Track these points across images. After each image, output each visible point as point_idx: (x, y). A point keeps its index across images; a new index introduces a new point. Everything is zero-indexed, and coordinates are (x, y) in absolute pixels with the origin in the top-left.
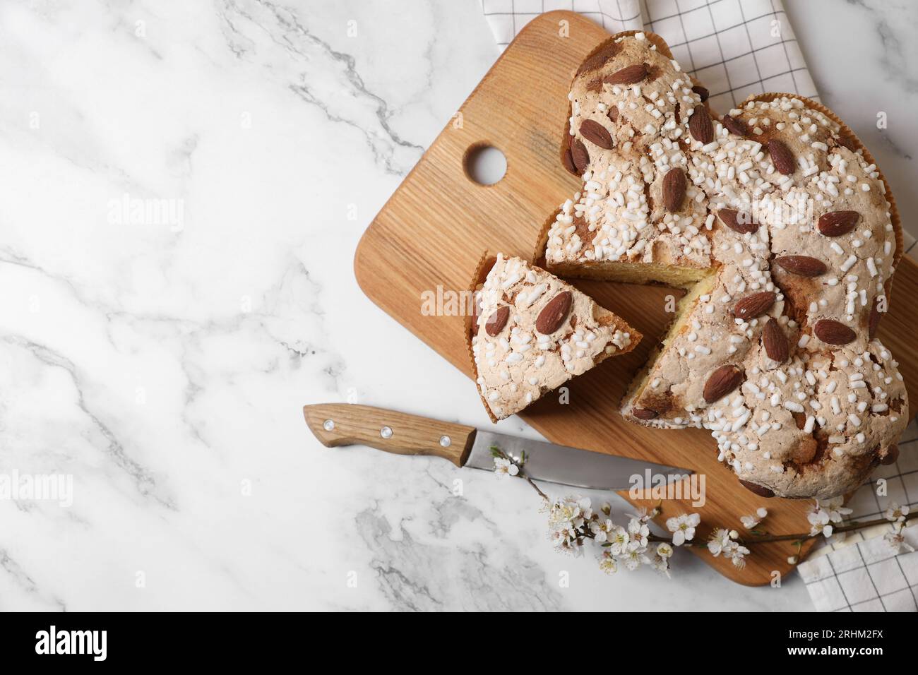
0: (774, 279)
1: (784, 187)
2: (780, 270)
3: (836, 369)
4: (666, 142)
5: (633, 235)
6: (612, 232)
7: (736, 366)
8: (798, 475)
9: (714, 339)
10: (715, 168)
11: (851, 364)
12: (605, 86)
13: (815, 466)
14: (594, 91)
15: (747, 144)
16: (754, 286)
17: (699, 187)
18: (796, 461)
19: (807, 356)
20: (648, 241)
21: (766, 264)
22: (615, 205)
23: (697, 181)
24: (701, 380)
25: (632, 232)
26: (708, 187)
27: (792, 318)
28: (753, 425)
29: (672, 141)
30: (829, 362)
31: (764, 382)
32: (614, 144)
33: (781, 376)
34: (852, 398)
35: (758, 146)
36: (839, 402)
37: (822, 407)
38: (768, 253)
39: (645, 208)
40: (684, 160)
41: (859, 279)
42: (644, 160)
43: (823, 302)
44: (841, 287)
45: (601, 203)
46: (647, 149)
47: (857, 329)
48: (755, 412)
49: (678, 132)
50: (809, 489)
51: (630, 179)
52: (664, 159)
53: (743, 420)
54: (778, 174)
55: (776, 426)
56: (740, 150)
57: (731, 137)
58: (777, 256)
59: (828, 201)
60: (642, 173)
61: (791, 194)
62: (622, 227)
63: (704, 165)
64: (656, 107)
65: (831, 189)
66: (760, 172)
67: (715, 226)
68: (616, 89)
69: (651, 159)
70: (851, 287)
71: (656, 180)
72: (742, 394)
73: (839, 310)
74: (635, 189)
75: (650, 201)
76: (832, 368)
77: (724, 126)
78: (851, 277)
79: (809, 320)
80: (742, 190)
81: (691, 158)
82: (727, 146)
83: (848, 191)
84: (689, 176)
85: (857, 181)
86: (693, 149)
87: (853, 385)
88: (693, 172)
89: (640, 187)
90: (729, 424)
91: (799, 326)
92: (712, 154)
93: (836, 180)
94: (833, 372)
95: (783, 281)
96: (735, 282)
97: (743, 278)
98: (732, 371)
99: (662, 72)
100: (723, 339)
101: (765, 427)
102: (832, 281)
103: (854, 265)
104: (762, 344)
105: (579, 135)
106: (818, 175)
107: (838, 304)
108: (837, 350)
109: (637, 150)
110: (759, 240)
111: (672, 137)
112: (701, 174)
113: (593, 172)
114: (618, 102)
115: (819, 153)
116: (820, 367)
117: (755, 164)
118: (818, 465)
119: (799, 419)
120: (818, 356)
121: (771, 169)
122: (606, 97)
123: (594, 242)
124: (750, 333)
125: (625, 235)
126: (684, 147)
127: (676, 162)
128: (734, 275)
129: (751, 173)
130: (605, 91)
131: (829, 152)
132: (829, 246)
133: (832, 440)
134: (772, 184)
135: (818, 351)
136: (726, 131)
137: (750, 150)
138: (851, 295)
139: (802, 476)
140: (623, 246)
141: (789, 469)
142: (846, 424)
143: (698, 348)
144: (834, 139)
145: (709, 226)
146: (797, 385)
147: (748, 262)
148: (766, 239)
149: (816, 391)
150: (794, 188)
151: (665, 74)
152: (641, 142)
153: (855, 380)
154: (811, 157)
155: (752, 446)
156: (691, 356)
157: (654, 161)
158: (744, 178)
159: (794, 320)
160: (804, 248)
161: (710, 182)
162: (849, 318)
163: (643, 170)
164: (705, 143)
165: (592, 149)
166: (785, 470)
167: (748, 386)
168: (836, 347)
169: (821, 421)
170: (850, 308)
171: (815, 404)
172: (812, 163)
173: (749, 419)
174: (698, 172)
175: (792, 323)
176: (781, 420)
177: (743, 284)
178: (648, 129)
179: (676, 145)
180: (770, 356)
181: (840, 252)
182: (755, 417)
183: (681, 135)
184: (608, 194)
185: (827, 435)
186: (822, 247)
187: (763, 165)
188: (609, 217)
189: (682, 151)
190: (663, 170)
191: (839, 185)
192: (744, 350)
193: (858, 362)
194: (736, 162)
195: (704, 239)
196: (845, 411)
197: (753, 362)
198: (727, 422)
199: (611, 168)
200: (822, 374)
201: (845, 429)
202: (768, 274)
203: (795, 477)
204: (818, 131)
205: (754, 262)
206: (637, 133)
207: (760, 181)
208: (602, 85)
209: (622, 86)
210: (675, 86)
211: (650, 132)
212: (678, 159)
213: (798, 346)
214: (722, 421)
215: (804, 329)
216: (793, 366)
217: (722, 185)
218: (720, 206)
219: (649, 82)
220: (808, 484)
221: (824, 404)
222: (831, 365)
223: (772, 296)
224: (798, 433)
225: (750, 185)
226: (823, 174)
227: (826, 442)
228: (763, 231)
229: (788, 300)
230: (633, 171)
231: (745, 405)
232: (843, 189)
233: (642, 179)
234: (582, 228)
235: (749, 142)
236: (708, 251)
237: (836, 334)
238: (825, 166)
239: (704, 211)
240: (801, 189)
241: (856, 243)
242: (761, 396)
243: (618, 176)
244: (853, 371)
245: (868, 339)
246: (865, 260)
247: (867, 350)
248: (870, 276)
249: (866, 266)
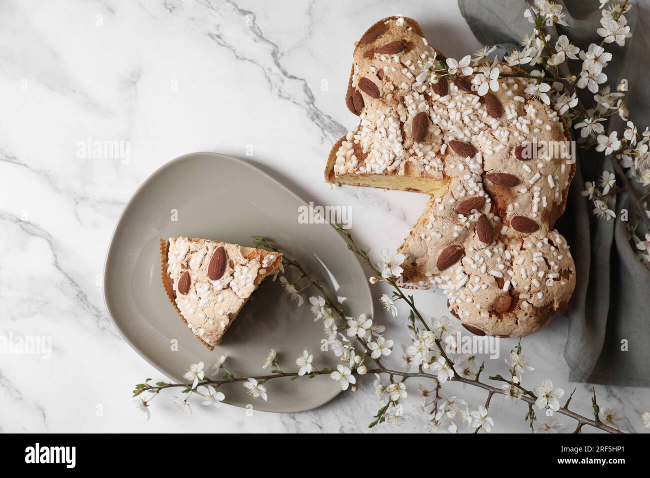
0: (485, 188)
1: (494, 127)
2: (489, 183)
3: (525, 249)
4: (416, 94)
5: (392, 157)
6: (378, 155)
7: (459, 246)
8: (499, 320)
9: (444, 228)
10: (448, 113)
11: (535, 246)
12: (376, 55)
13: (510, 314)
14: (368, 58)
15: (470, 97)
16: (471, 193)
17: (437, 125)
18: (498, 311)
19: (506, 241)
20: (402, 161)
21: (479, 178)
22: (380, 136)
23: (435, 121)
24: (435, 255)
25: (391, 155)
26: (443, 125)
27: (497, 214)
28: (469, 285)
29: (420, 94)
30: (521, 245)
31: (477, 257)
32: (381, 95)
33: (488, 253)
34: (534, 268)
35: (477, 99)
36: (526, 272)
37: (515, 274)
38: (481, 171)
39: (400, 139)
40: (427, 107)
41: (542, 189)
42: (400, 106)
43: (516, 204)
44: (529, 194)
45: (371, 134)
46: (403, 99)
47: (539, 222)
48: (471, 277)
49: (424, 88)
50: (507, 329)
51: (390, 119)
52: (414, 106)
53: (463, 282)
54: (490, 117)
55: (484, 287)
56: (465, 101)
57: (459, 92)
58: (487, 173)
59: (522, 137)
60: (398, 115)
61: (498, 131)
62: (384, 151)
63: (441, 111)
64: (409, 70)
65: (525, 129)
66: (478, 116)
67: (447, 152)
68: (383, 58)
69: (405, 106)
70: (536, 195)
71: (408, 120)
72: (462, 265)
73: (527, 209)
74: (393, 126)
75: (403, 135)
76: (522, 249)
77: (456, 84)
78: (536, 188)
79: (508, 216)
80: (466, 128)
81: (432, 106)
82: (457, 98)
83: (536, 130)
84: (430, 118)
85: (543, 123)
86: (433, 99)
87: (535, 260)
88: (433, 115)
89: (397, 125)
90: (454, 285)
91: (502, 220)
92: (447, 103)
93: (528, 122)
94: (523, 251)
95: (491, 190)
96: (459, 190)
97: (464, 187)
98: (455, 249)
99: (415, 46)
100: (450, 228)
101: (477, 287)
102: (523, 190)
103: (538, 180)
104: (476, 231)
105: (358, 88)
106: (517, 119)
107: (526, 206)
108: (526, 237)
109: (396, 100)
110: (475, 162)
111: (420, 91)
112: (439, 117)
113: (366, 114)
114: (384, 66)
115: (519, 104)
116: (515, 248)
117: (474, 110)
118: (512, 313)
119: (499, 282)
120: (513, 241)
121: (485, 114)
122: (376, 62)
123: (366, 161)
124: (468, 224)
125: (386, 157)
126: (427, 97)
127: (422, 108)
128: (458, 185)
129: (472, 117)
130: (376, 58)
131: (526, 103)
132: (522, 167)
133: (521, 297)
134: (486, 124)
135: (513, 237)
136: (456, 88)
137: (472, 101)
138: (536, 200)
139: (502, 321)
140: (385, 165)
141: (493, 316)
142: (530, 286)
143: (433, 234)
145: (443, 152)
146: (499, 259)
147: (467, 177)
148: (480, 161)
149: (512, 264)
150: (500, 127)
151: (417, 48)
152: (398, 95)
153: (537, 257)
154: (512, 106)
155: (469, 300)
156: (429, 239)
157: (407, 107)
158: (467, 120)
159: (498, 216)
160: (505, 168)
161: (444, 122)
162: (535, 215)
163: (400, 113)
164: (441, 96)
165: (366, 98)
166: (490, 316)
167: (466, 259)
168: (526, 235)
169: (514, 284)
170: (535, 209)
171: (510, 273)
172: (513, 111)
173: (467, 282)
174: (437, 115)
175: (496, 218)
176: (487, 283)
177: (464, 191)
178: (404, 86)
179: (422, 96)
180: (481, 240)
181: (529, 171)
182: (470, 281)
183: (426, 90)
184: (376, 129)
185: (518, 294)
186: (517, 167)
187: (480, 111)
188: (376, 145)
189: (426, 101)
190: (413, 113)
191: (530, 127)
192: (464, 236)
193: (539, 245)
194: (462, 109)
195: (439, 160)
196: (530, 277)
197: (470, 244)
198: (453, 284)
199: (378, 111)
200: (515, 253)
201: (530, 289)
202: (480, 185)
203: (497, 321)
204: (518, 88)
205: (471, 176)
206: (396, 88)
207: (478, 122)
208: (374, 55)
209: (387, 55)
210: (423, 56)
211: (404, 88)
212: (424, 106)
213: (500, 234)
214: (450, 283)
215: (505, 222)
216: (497, 247)
217: (453, 124)
218: (451, 138)
219: (406, 53)
220: (506, 326)
221: (516, 272)
222: (522, 246)
223: (484, 199)
224: (499, 291)
225: (471, 124)
226: (520, 118)
227: (518, 299)
228: (478, 156)
229: (494, 202)
230: (392, 113)
231: (464, 272)
232: (533, 129)
233: (399, 119)
234: (358, 151)
235: (471, 95)
236: (441, 169)
237: (526, 225)
238: (522, 112)
239: (440, 141)
240: (505, 128)
241: (540, 166)
242: (474, 266)
243: (383, 117)
244: (536, 251)
245: (548, 229)
246: (546, 177)
247: (546, 237)
248: (550, 188)
249: (547, 181)
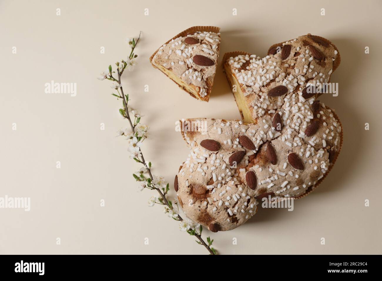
0: (260, 147)
1: (300, 136)
2: (265, 147)
3: (237, 187)
4: (296, 80)
8: (189, 193)
9: (226, 134)
10: (295, 105)
11: (242, 192)
12: (307, 47)
14: (303, 43)
15: (310, 113)
16: (254, 139)
17: (284, 101)
18: (194, 190)
19: (236, 175)
20: (253, 91)
21: (265, 140)
22: (261, 71)
23: (286, 99)
24: (208, 137)
26: (285, 105)
27: (249, 162)
28: (200, 165)
31: (218, 161)
32: (285, 60)
33: (224, 166)
34: (228, 198)
35: (312, 118)
36: (224, 194)
37: (220, 188)
38: (270, 140)
39: (265, 84)
40: (292, 91)
41: (277, 180)
42: (284, 74)
43: (260, 169)
44: (270, 174)
45: (259, 66)
46: (289, 74)
47: (258, 188)
48: (205, 164)
51: (273, 73)
52: (288, 82)
53: (200, 161)
54: (304, 130)
55: (203, 174)
56: (306, 111)
57: (311, 106)
58: (271, 143)
59: (302, 154)
60: (278, 76)
61: (299, 139)
63: (294, 99)
64: (308, 69)
65: (308, 154)
66: (302, 123)
67: (271, 115)
68: (308, 51)
69: (285, 77)
70: (272, 179)
71: (278, 83)
72: (210, 156)
73: (261, 178)
74: (271, 76)
75: (268, 84)
77: (314, 102)
78: (276, 177)
79: (251, 168)
80: (291, 119)
81: (294, 93)
82: (306, 106)
83: (310, 161)
84: (286, 95)
85: (316, 164)
86: (298, 92)
87: (234, 196)
88: (288, 96)
89: (272, 78)
90: (196, 157)
91: (247, 166)
92: (300, 101)
93: (313, 154)
94: (235, 187)
95: (262, 151)
96: (252, 131)
99: (325, 67)
100: (227, 137)
101: (201, 170)
102: (271, 169)
103: (281, 176)
104: (233, 153)
106: (311, 147)
109: (287, 70)
110: (274, 133)
111: (299, 82)
112: (289, 100)
113: (270, 58)
114: (303, 54)
115: (321, 144)
116: (235, 181)
117: (304, 119)
118: (196, 198)
119: (210, 181)
121: (305, 127)
122: (303, 49)
123: (243, 71)
124: (235, 146)
125: (250, 80)
126: (297, 88)
128: (255, 130)
129: (299, 120)
130: (305, 47)
131: (324, 148)
132: (284, 162)
133: (208, 199)
134: (299, 130)
135: (241, 178)
136: (312, 103)
137: (309, 115)
138: (269, 180)
139: (189, 195)
140: (245, 82)
141: (190, 188)
142: (217, 201)
143: (219, 129)
144: (330, 149)
145: (269, 112)
146: (223, 175)
147: (262, 132)
148: (276, 136)
149: (225, 184)
150: (301, 139)
151: (324, 69)
152: (290, 70)
153: (236, 197)
154: (317, 141)
155: (191, 170)
156: (215, 128)
158: (296, 117)
161: (288, 104)
162: (260, 183)
163: (280, 76)
164: (303, 96)
165: (279, 53)
166: (188, 187)
167: (214, 155)
168: (246, 184)
169: (214, 191)
170: (264, 182)
171: (219, 186)
172: (315, 142)
173: (201, 163)
174: (290, 98)
175: (247, 162)
176: (206, 175)
177: (253, 135)
178: (297, 71)
179: (296, 85)
180: (230, 158)
181: (284, 168)
182: (203, 165)
183: (301, 85)
184: (264, 67)
185: (210, 196)
186: (283, 159)
187: (305, 123)
188: (254, 71)
189: (295, 88)
190: (283, 84)
191: (311, 156)
192: (227, 148)
193: (244, 194)
194: (301, 111)
195: (263, 112)
196: (222, 198)
197: (224, 153)
199: (275, 63)
200: (232, 182)
201: (215, 202)
202: (261, 142)
203: (188, 192)
204: (331, 140)
205: (264, 135)
206: (293, 68)
207: (298, 125)
208: (307, 45)
209: (311, 53)
210: (321, 74)
212: (291, 89)
213: (239, 169)
215: (247, 168)
216: (230, 170)
217: (289, 110)
218: (280, 113)
219: (317, 63)
223: (254, 148)
224: (205, 184)
225: (295, 121)
226: (313, 149)
227: (206, 198)
228: (278, 134)
229: (255, 155)
230: (277, 72)
231: (206, 158)
232: (310, 159)
233: (276, 77)
234: (246, 65)
235: (312, 114)
236: (259, 115)
238: (317, 148)
239: (275, 108)
240: (302, 142)
241: (290, 173)
242: (212, 162)
243: (272, 67)
244: (239, 194)
245: (255, 196)
246: (285, 180)
247: (251, 197)
248: (280, 185)
249: (283, 182)
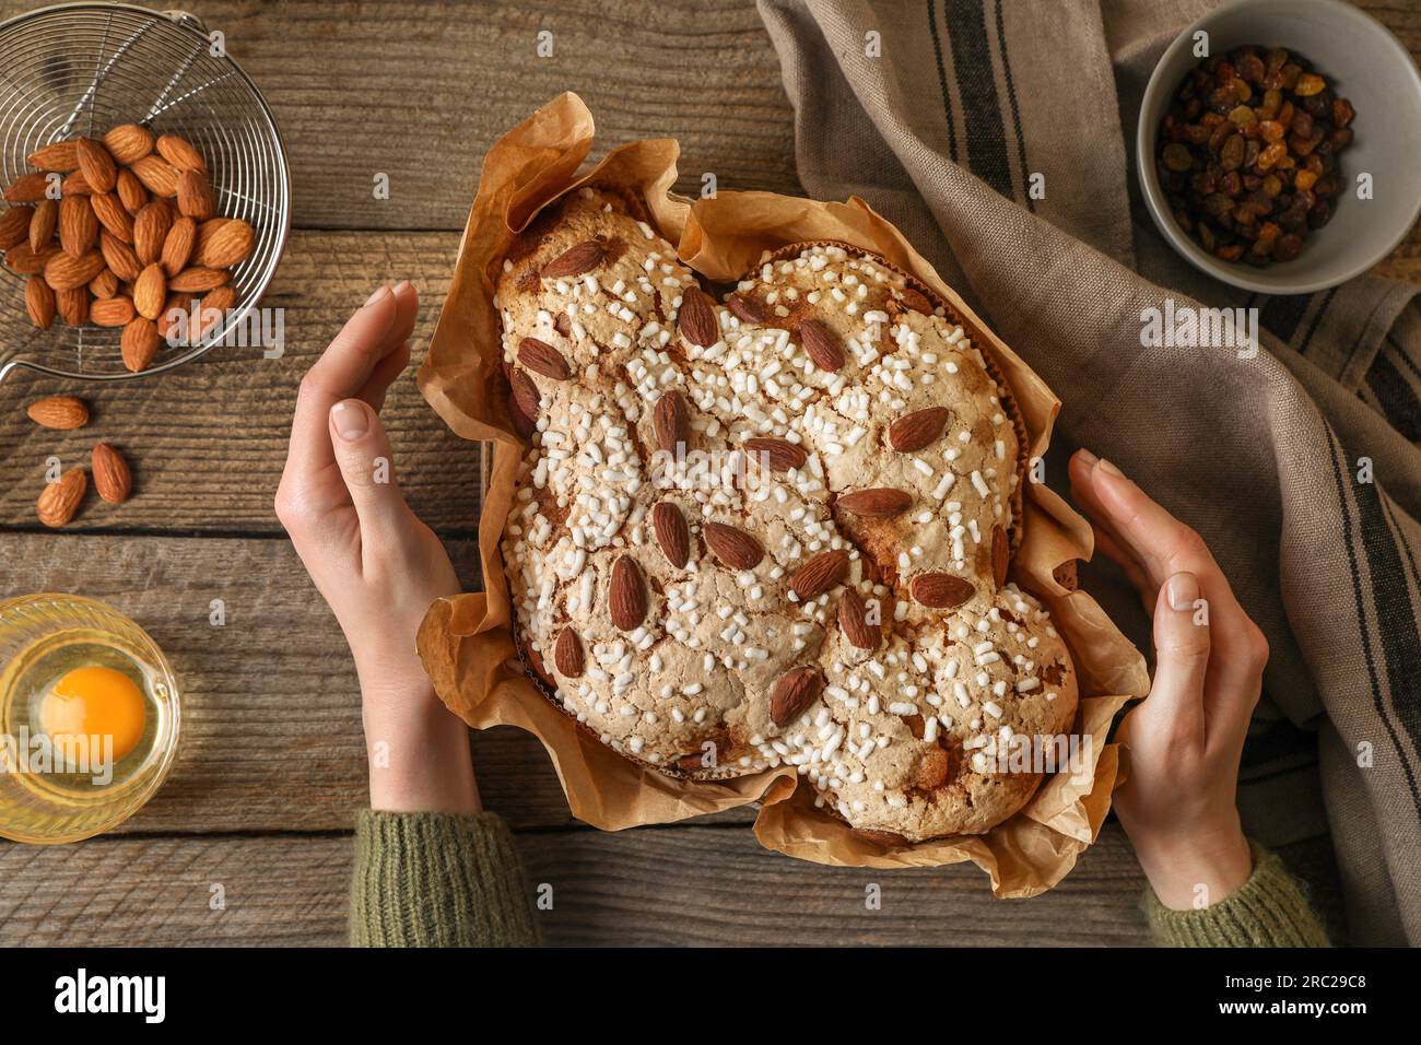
0: (842, 530)
1: (834, 391)
2: (849, 515)
3: (953, 643)
4: (648, 354)
5: (624, 502)
6: (593, 505)
7: (810, 667)
8: (930, 806)
9: (770, 634)
10: (729, 380)
11: (973, 631)
12: (545, 282)
13: (952, 788)
14: (529, 292)
15: (767, 336)
16: (813, 546)
17: (710, 413)
18: (924, 786)
19: (910, 632)
20: (648, 506)
21: (825, 511)
22: (589, 463)
23: (705, 405)
24: (763, 696)
25: (622, 499)
26: (723, 411)
27: (879, 581)
28: (851, 747)
29: (658, 351)
30: (942, 634)
31: (853, 682)
32: (573, 371)
33: (876, 668)
34: (982, 679)
35: (784, 335)
36: (967, 690)
37: (944, 701)
38: (825, 494)
39: (634, 460)
40: (680, 377)
41: (963, 506)
42: (620, 388)
43: (916, 551)
44: (939, 523)
45: (568, 462)
46: (623, 371)
47: (974, 579)
48: (852, 726)
49: (665, 336)
50: (951, 821)
51: (604, 421)
52: (650, 381)
53: (836, 740)
54: (820, 372)
55: (882, 742)
56: (759, 347)
57: (743, 328)
58: (839, 496)
59: (899, 401)
60: (620, 408)
61: (844, 399)
62: (605, 494)
63: (711, 379)
64: (624, 304)
65: (901, 381)
66: (794, 374)
68: (561, 287)
69: (630, 386)
70: (954, 520)
71: (644, 416)
73: (941, 558)
74: (612, 433)
75: (640, 448)
76: (947, 643)
77: (732, 313)
78: (952, 506)
79: (903, 580)
80: (773, 405)
81: (690, 371)
82: (741, 344)
83: (926, 379)
84: (691, 400)
85: (938, 361)
86: (690, 358)
87: (981, 661)
88: (697, 393)
89: (621, 431)
90: (817, 752)
91: (891, 591)
92: (720, 360)
93: (905, 364)
94: (950, 649)
95: (855, 530)
96: (785, 545)
97: (796, 538)
98: (803, 675)
99: (627, 244)
100: (783, 632)
101: (868, 745)
102: (924, 516)
103: (953, 487)
104: (841, 627)
105: (518, 363)
106: (881, 362)
107: (937, 551)
108: (950, 615)
109: (608, 375)
110: (809, 476)
111: (657, 346)
112: (709, 394)
113: (549, 418)
114: (566, 306)
115: (877, 328)
116: (931, 644)
117: (785, 363)
118: (954, 784)
119: (913, 724)
120: (925, 629)
121: (809, 367)
122: (548, 299)
123: (568, 523)
124: (820, 616)
125: (612, 506)
126: (675, 354)
127: (669, 382)
128: (783, 536)
129: (782, 379)
130: (546, 291)
131: (892, 323)
132: (912, 467)
133: (967, 745)
134: (815, 389)
135: (924, 622)
136: (734, 321)
137: (774, 344)
138: (957, 533)
139: (936, 806)
140: (613, 523)
141: (916, 799)
142: (982, 718)
143: (749, 652)
144: (896, 300)
146: (902, 677)
147: (798, 513)
148: (819, 472)
149: (932, 680)
150: (848, 390)
151: (632, 249)
152: (610, 362)
153: (983, 652)
154: (867, 338)
155: (856, 777)
156: (742, 665)
157: (636, 388)
158: (772, 389)
159: (882, 584)
160: (876, 477)
161: (724, 404)
162: (960, 565)
163: (622, 403)
164: (706, 346)
165: (544, 384)
166: (910, 801)
167: (834, 692)
168: (949, 611)
169: (946, 721)
170: (958, 551)
171: (934, 700)
172: (867, 346)
173: (844, 739)
174: (704, 391)
175: (879, 589)
176: (889, 733)
177: (797, 547)
178: (619, 341)
179: (663, 356)
180: (855, 643)
181: (929, 472)
182: (850, 736)
183: (670, 339)
184: (577, 448)
185: (960, 740)
186: (901, 472)
187: (797, 362)
188: (585, 483)
189: (675, 365)
190: (650, 397)
191: (912, 372)
192: (817, 642)
193: (982, 626)
194: (757, 367)
195: (729, 490)
196: (976, 700)
197: (833, 657)
198: (815, 749)
199: (574, 409)
200: (934, 654)
201: (983, 725)
202: (830, 524)
203: (926, 808)
204: (868, 292)
205: (807, 511)
206: (603, 350)
207: (796, 388)
208: (539, 282)
209: (569, 279)
210: (649, 265)
211: (621, 345)
212: (672, 377)
213: (894, 621)
214: (807, 749)
215: (899, 593)
216: (893, 650)
217: (743, 404)
218: (745, 436)
219: (609, 266)
220: (947, 815)
221: (946, 696)
222: (946, 637)
223: (844, 554)
224: (916, 744)
225: (783, 395)
226: (887, 360)
227: (961, 751)
228: (813, 461)
229: (867, 556)
230: (606, 407)
231: (834, 720)
232: (920, 377)
233: (623, 416)
234: (548, 504)
235: (770, 331)
236: (737, 506)
237: (946, 592)
238: (888, 346)
239: (723, 447)
240: (858, 389)
241: (950, 455)
242: (852, 703)
243: (586, 420)
244: (978, 641)
245: (994, 589)
246: (968, 476)
247: (994, 605)
248: (980, 499)
249: (971, 484)
